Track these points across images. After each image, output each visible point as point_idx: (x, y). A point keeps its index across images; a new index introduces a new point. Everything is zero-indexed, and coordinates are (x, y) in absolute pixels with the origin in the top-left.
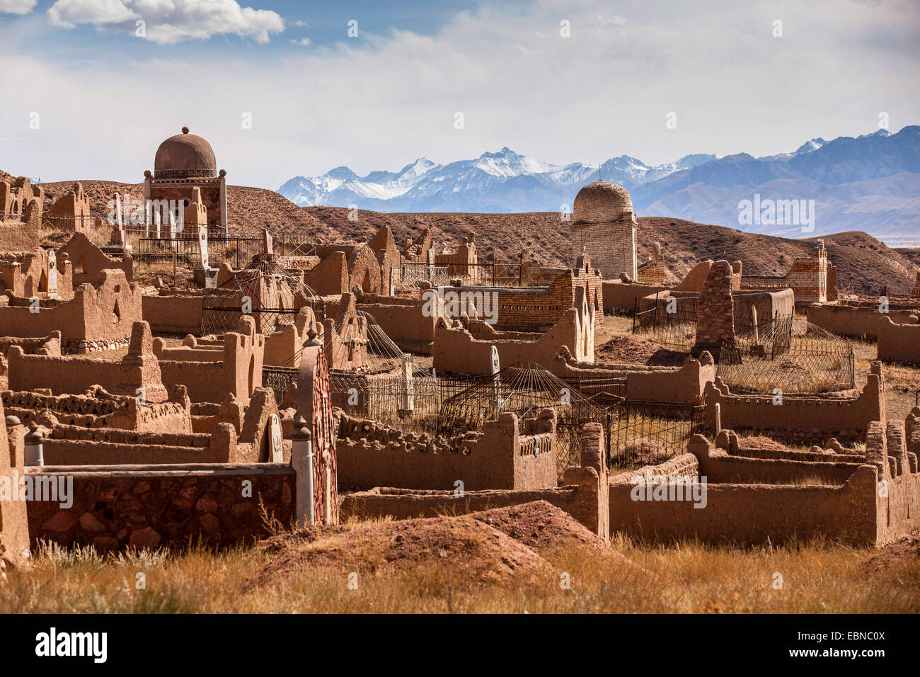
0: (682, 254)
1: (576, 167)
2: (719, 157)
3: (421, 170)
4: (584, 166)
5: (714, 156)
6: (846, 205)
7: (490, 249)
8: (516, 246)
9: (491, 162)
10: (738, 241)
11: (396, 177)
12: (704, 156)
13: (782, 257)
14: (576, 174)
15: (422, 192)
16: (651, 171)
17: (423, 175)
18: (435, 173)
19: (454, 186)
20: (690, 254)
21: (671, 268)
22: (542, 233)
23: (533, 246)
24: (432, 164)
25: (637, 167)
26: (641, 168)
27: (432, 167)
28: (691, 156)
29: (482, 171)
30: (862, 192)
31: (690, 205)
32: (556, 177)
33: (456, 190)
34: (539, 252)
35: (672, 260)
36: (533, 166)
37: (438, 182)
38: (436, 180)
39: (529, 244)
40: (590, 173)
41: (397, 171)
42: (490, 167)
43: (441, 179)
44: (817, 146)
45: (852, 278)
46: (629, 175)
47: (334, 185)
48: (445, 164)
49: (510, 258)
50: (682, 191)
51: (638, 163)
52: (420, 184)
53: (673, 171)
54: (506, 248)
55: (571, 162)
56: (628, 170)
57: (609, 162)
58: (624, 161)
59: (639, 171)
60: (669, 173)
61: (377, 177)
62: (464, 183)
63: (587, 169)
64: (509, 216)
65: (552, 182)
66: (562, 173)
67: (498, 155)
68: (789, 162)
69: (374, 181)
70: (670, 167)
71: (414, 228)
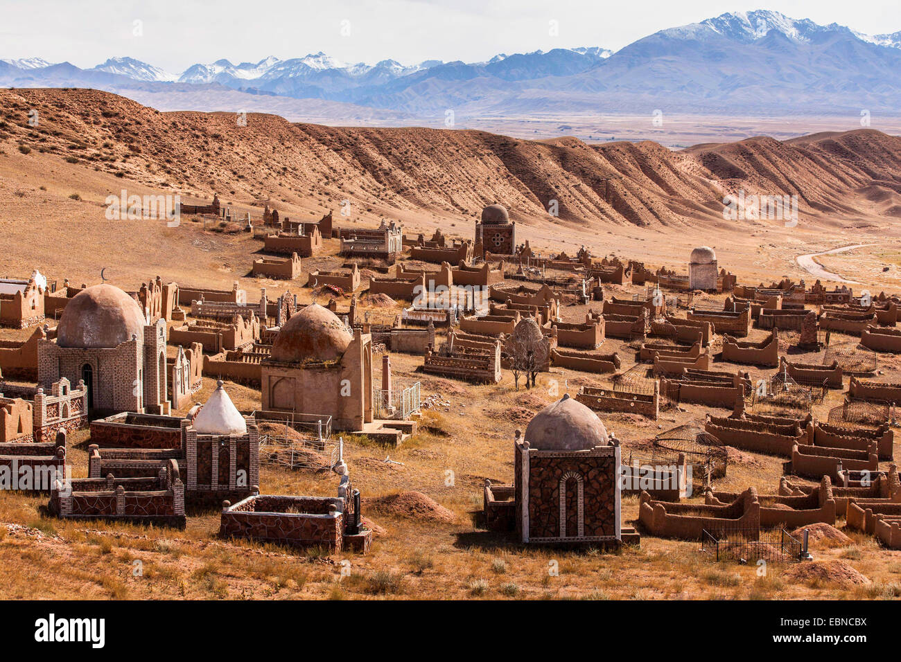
0: (486, 151)
1: (362, 65)
2: (445, 62)
3: (270, 63)
4: (366, 65)
5: (441, 62)
6: (518, 94)
7: (390, 149)
8: (403, 147)
9: (312, 60)
10: (516, 145)
11: (256, 66)
12: (435, 61)
13: (539, 154)
14: (362, 69)
15: (270, 76)
16: (404, 69)
17: (271, 66)
18: (279, 65)
19: (290, 73)
20: (491, 152)
21: (481, 159)
22: (416, 139)
23: (412, 147)
24: (277, 60)
25: (396, 66)
26: (399, 67)
27: (277, 62)
28: (428, 61)
29: (306, 65)
30: (528, 87)
31: (428, 90)
32: (350, 70)
33: (291, 76)
34: (415, 150)
35: (481, 155)
36: (337, 64)
37: (280, 71)
38: (279, 69)
39: (410, 146)
40: (369, 69)
41: (256, 63)
42: (311, 63)
43: (282, 69)
44: (502, 59)
45: (575, 166)
46: (392, 71)
47: (219, 69)
48: (285, 60)
49: (401, 154)
50: (423, 82)
51: (398, 64)
52: (269, 71)
53: (417, 70)
54: (398, 148)
55: (358, 62)
56: (391, 68)
57: (380, 63)
58: (389, 62)
59: (398, 69)
60: (416, 71)
61: (245, 66)
62: (296, 72)
63: (368, 67)
64: (398, 129)
65: (347, 73)
66: (353, 68)
67: (316, 56)
68: (486, 67)
69: (242, 69)
70: (416, 67)
71: (350, 136)
